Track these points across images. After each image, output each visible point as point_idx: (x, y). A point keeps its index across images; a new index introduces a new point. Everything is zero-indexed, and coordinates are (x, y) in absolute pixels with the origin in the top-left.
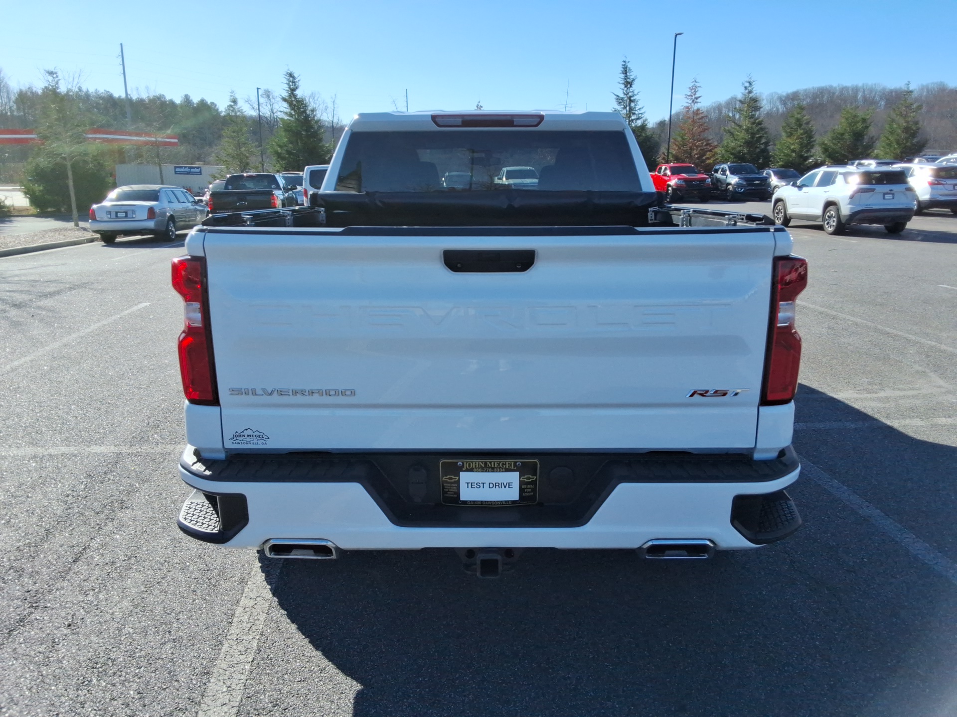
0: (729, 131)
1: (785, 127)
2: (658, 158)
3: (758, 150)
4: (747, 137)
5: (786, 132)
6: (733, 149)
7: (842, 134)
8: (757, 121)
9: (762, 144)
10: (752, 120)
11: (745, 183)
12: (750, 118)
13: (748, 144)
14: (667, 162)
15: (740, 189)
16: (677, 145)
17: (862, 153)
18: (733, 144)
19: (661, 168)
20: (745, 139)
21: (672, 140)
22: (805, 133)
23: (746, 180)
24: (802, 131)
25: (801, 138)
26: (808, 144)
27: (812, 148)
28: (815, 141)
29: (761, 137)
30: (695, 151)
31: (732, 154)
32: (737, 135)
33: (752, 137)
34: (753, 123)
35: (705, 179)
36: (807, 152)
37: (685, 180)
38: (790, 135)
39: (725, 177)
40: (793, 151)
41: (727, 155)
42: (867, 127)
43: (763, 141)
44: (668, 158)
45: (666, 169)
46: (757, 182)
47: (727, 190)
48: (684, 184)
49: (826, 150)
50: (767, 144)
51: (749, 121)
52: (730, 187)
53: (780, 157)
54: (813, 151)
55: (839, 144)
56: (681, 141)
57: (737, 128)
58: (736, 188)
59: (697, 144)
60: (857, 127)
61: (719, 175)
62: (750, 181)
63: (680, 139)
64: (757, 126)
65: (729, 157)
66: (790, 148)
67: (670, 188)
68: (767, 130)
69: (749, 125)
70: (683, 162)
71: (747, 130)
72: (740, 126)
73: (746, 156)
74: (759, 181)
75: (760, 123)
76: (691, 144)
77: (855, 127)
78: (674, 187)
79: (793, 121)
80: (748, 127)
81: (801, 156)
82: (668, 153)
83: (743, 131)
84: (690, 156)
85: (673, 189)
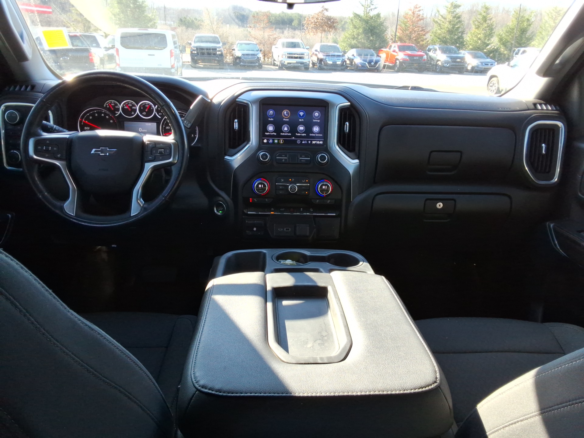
0: (436, 21)
1: (475, 21)
2: (388, 39)
3: (456, 37)
4: (450, 27)
5: (475, 25)
6: (440, 35)
7: (513, 29)
8: (457, 16)
9: (459, 32)
10: (453, 15)
11: (450, 60)
12: (452, 13)
13: (450, 32)
14: (395, 42)
15: (446, 65)
16: (402, 30)
17: (524, 43)
18: (439, 32)
19: (391, 46)
20: (449, 28)
21: (398, 27)
22: (488, 26)
23: (451, 58)
24: (486, 25)
25: (485, 30)
26: (490, 34)
27: (492, 38)
28: (494, 33)
29: (458, 28)
30: (413, 35)
31: (439, 38)
32: (443, 25)
33: (453, 28)
34: (454, 17)
35: (421, 56)
36: (488, 40)
37: (409, 55)
38: (478, 27)
39: (436, 55)
40: (479, 39)
41: (436, 39)
42: (530, 25)
43: (460, 30)
44: (395, 39)
45: (395, 47)
46: (458, 60)
47: (437, 65)
48: (408, 58)
49: (501, 40)
50: (463, 33)
51: (452, 16)
52: (439, 63)
53: (471, 43)
54: (492, 39)
55: (510, 36)
56: (404, 27)
57: (443, 20)
58: (444, 63)
59: (415, 30)
60: (524, 25)
61: (431, 54)
62: (454, 59)
63: (403, 26)
64: (456, 19)
65: (437, 40)
66: (477, 37)
67: (398, 61)
68: (463, 23)
69: (451, 18)
70: (405, 42)
71: (450, 22)
72: (445, 19)
73: (448, 40)
74: (460, 59)
75: (459, 17)
76: (411, 30)
77: (522, 24)
78: (401, 61)
79: (481, 17)
80: (451, 19)
81: (485, 43)
82: (396, 35)
83: (447, 23)
84: (410, 39)
85: (400, 62)
